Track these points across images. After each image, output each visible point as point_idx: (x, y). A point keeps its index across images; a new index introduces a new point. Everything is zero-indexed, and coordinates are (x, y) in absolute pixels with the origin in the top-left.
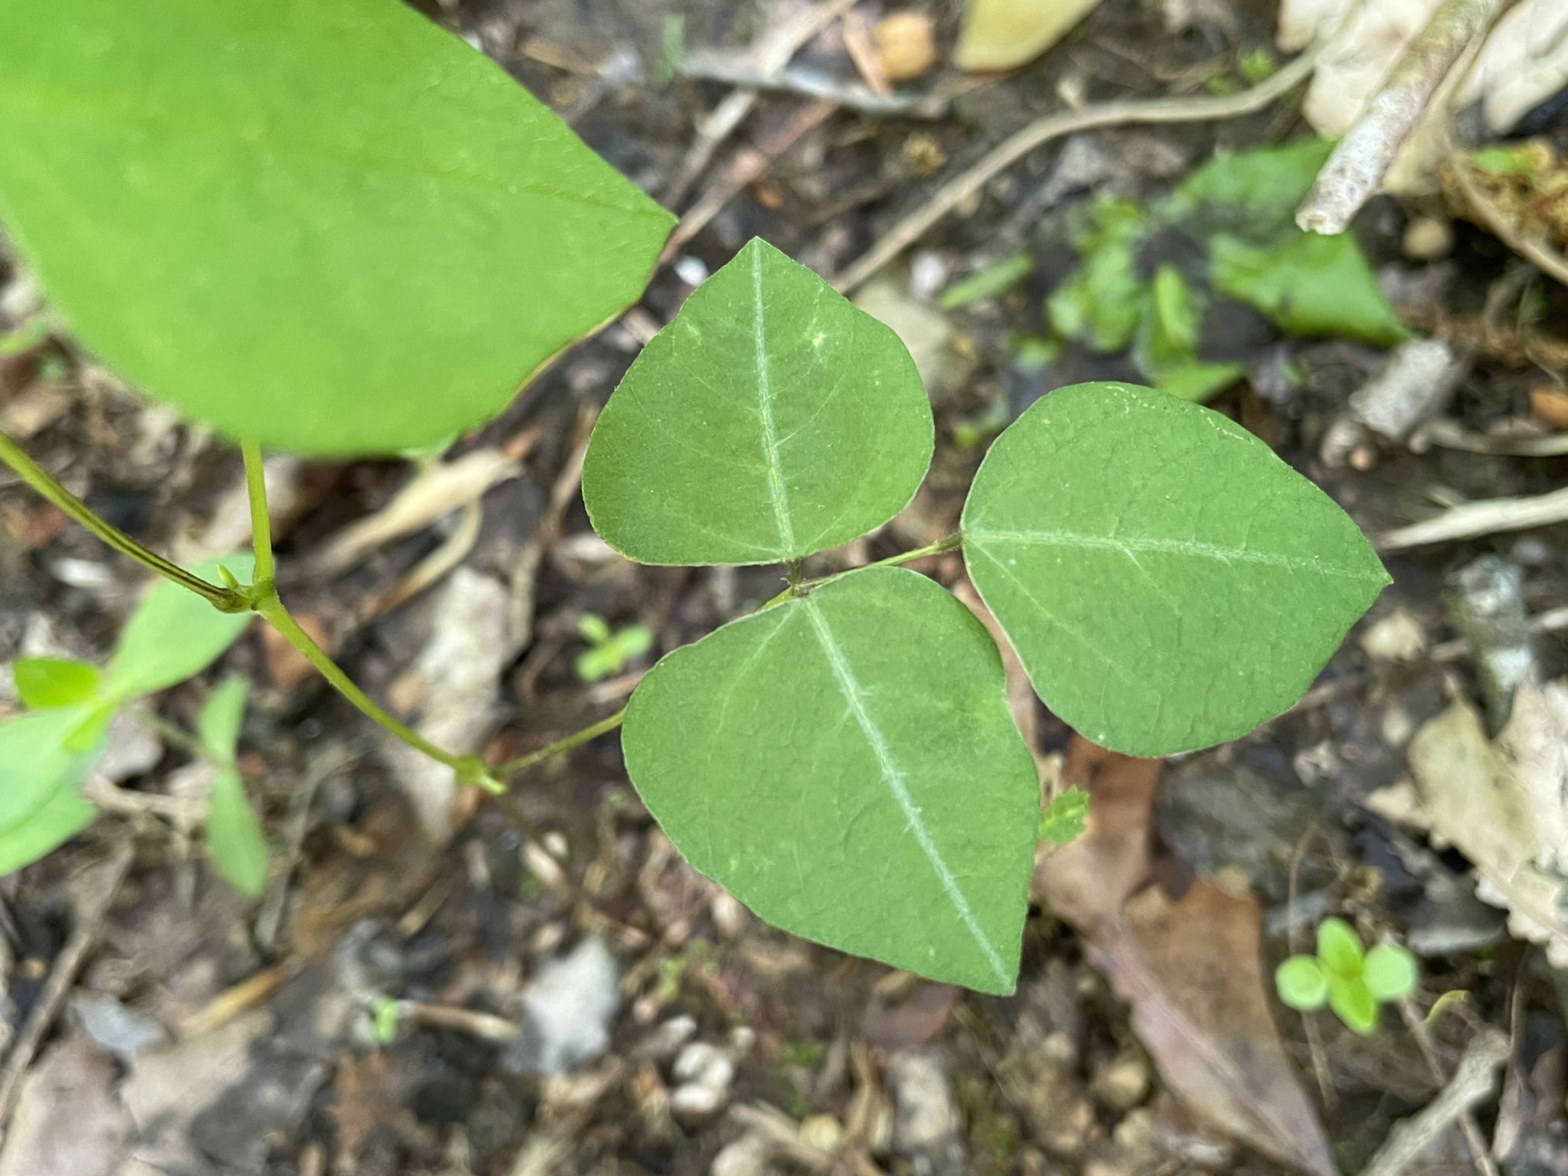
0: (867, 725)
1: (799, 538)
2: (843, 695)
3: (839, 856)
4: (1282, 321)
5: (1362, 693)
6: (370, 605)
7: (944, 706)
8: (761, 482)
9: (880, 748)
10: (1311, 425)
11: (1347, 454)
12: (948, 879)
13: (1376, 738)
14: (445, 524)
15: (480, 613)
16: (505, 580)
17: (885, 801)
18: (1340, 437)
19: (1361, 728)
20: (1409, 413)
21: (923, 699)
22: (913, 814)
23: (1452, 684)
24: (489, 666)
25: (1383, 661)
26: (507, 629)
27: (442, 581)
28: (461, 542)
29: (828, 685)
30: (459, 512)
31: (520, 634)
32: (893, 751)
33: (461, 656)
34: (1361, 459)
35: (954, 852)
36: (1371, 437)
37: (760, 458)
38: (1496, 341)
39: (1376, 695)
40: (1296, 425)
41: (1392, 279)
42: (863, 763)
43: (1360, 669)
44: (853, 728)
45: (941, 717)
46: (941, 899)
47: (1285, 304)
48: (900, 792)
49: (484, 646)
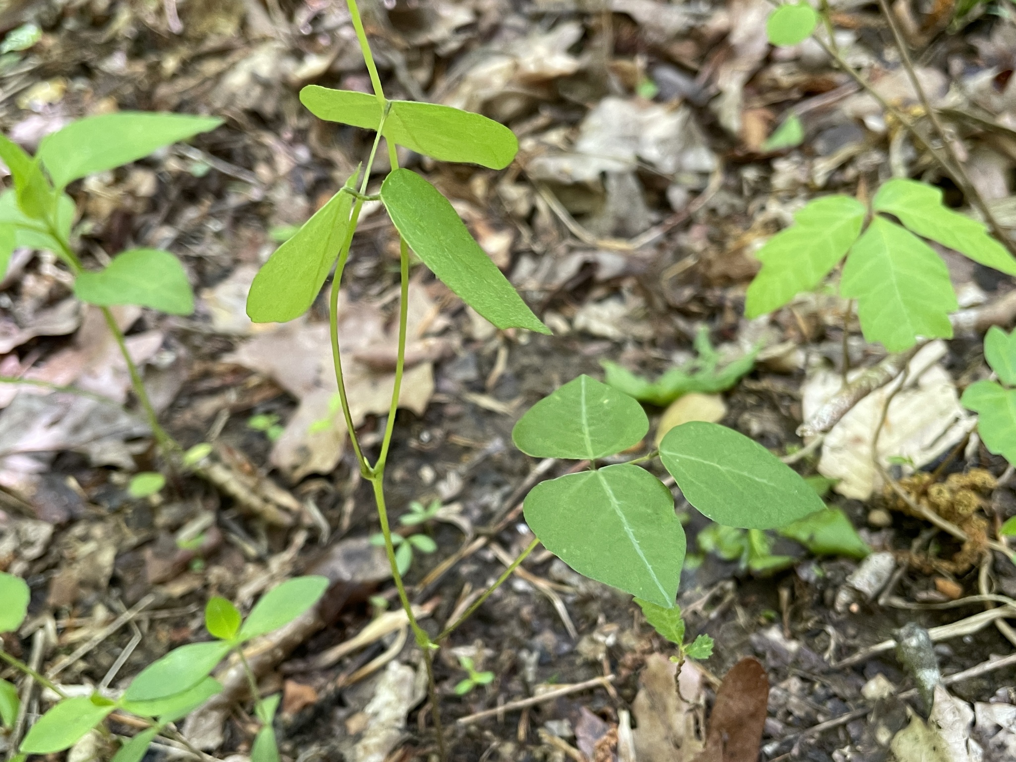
0: (619, 513)
1: (595, 454)
2: (610, 502)
3: (607, 554)
4: (811, 546)
5: (864, 717)
6: (342, 680)
7: (649, 511)
8: (582, 439)
9: (624, 520)
10: (829, 594)
11: (848, 605)
12: (649, 567)
13: (874, 742)
14: (387, 640)
15: (401, 682)
16: (415, 667)
17: (626, 538)
18: (843, 597)
19: (865, 737)
20: (877, 586)
21: (642, 509)
22: (635, 542)
23: (910, 711)
24: (403, 710)
25: (873, 700)
26: (413, 693)
27: (384, 668)
28: (395, 648)
29: (606, 498)
30: (396, 632)
31: (421, 694)
32: (629, 522)
33: (388, 704)
34: (855, 608)
35: (652, 559)
36: (858, 595)
37: (582, 433)
38: (917, 560)
39: (872, 719)
40: (822, 593)
41: (864, 533)
42: (618, 524)
43: (863, 706)
44: (614, 512)
45: (649, 515)
46: (646, 573)
47: (811, 538)
48: (631, 536)
49: (400, 700)
